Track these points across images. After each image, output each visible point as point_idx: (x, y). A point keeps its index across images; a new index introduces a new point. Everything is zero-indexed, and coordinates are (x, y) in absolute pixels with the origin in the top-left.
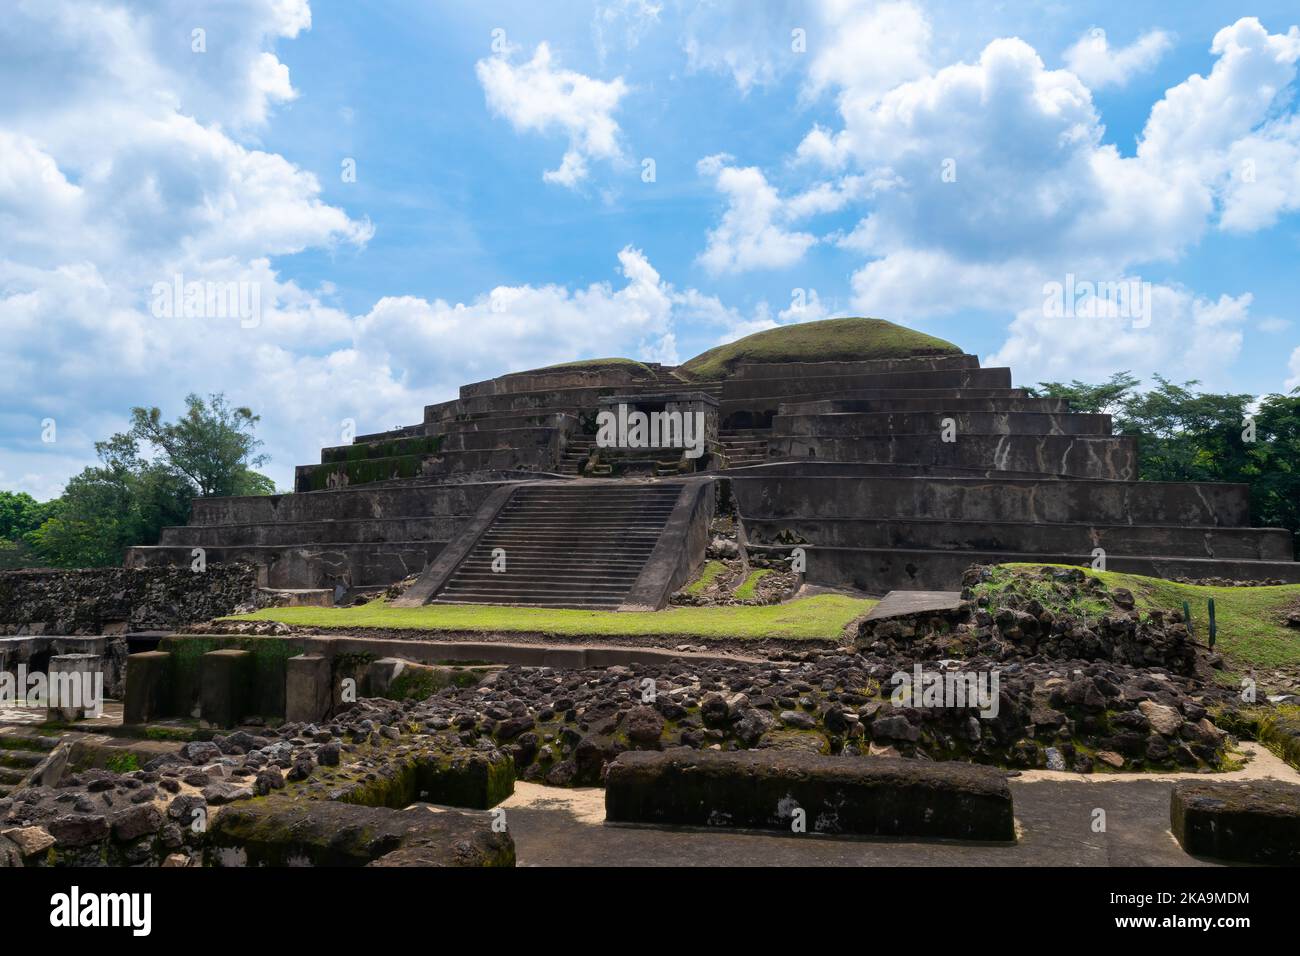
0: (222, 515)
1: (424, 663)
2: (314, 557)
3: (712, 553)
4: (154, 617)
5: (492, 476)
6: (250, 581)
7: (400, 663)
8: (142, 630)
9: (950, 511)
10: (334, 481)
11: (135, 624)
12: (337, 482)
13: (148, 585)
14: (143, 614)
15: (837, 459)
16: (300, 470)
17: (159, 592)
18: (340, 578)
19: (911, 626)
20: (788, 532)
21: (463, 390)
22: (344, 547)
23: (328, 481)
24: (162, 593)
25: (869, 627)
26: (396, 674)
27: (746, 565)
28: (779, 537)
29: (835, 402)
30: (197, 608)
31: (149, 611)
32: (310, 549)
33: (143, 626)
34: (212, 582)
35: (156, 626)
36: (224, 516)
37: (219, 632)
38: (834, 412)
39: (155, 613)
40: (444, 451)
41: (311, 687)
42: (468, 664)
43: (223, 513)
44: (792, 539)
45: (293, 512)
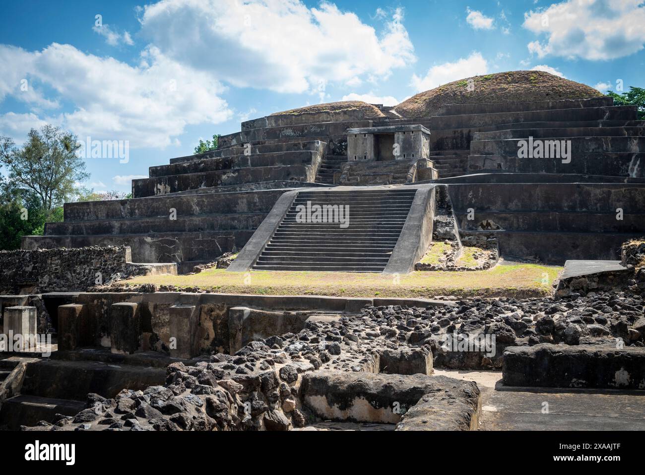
0: (86, 214)
1: (262, 310)
2: (155, 242)
3: (437, 236)
4: (55, 283)
5: (275, 185)
6: (120, 258)
7: (247, 310)
8: (47, 292)
9: (600, 206)
10: (160, 190)
11: (42, 288)
12: (162, 190)
13: (49, 261)
14: (47, 281)
15: (517, 171)
16: (135, 182)
17: (57, 265)
18: (174, 256)
19: (594, 282)
20: (487, 221)
21: (243, 124)
22: (176, 235)
23: (155, 189)
24: (59, 266)
25: (566, 283)
26: (245, 317)
27: (460, 244)
28: (482, 225)
29: (514, 131)
30: (84, 276)
31: (50, 279)
32: (152, 237)
33: (48, 289)
34: (93, 259)
35: (58, 289)
36: (88, 215)
37: (117, 290)
38: (512, 138)
39: (55, 280)
40: (237, 168)
41: (187, 326)
42: (293, 310)
43: (87, 212)
44: (491, 227)
45: (137, 211)
